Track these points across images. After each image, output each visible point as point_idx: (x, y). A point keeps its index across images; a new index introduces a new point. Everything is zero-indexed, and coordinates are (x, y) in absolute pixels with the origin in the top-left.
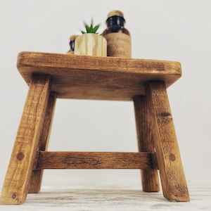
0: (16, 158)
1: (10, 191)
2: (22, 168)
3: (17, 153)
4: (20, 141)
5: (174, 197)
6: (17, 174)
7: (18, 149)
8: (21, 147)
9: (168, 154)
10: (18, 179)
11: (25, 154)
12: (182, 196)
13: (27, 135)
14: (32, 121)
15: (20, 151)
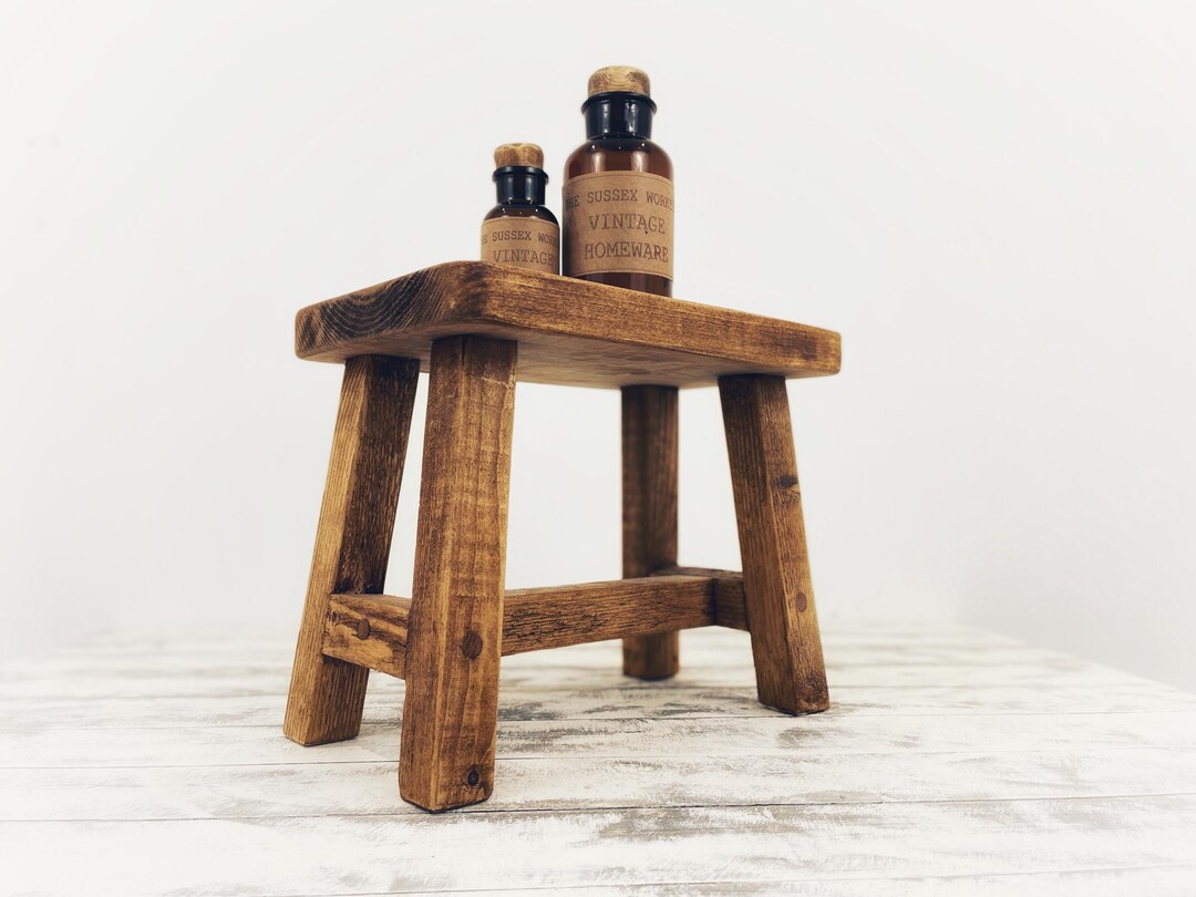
0: (459, 653)
1: (459, 763)
2: (481, 683)
3: (460, 634)
4: (462, 592)
5: (805, 705)
6: (472, 707)
7: (460, 622)
8: (469, 614)
9: (793, 594)
10: (476, 719)
11: (484, 636)
12: (817, 700)
13: (480, 571)
14: (487, 520)
15: (467, 628)
